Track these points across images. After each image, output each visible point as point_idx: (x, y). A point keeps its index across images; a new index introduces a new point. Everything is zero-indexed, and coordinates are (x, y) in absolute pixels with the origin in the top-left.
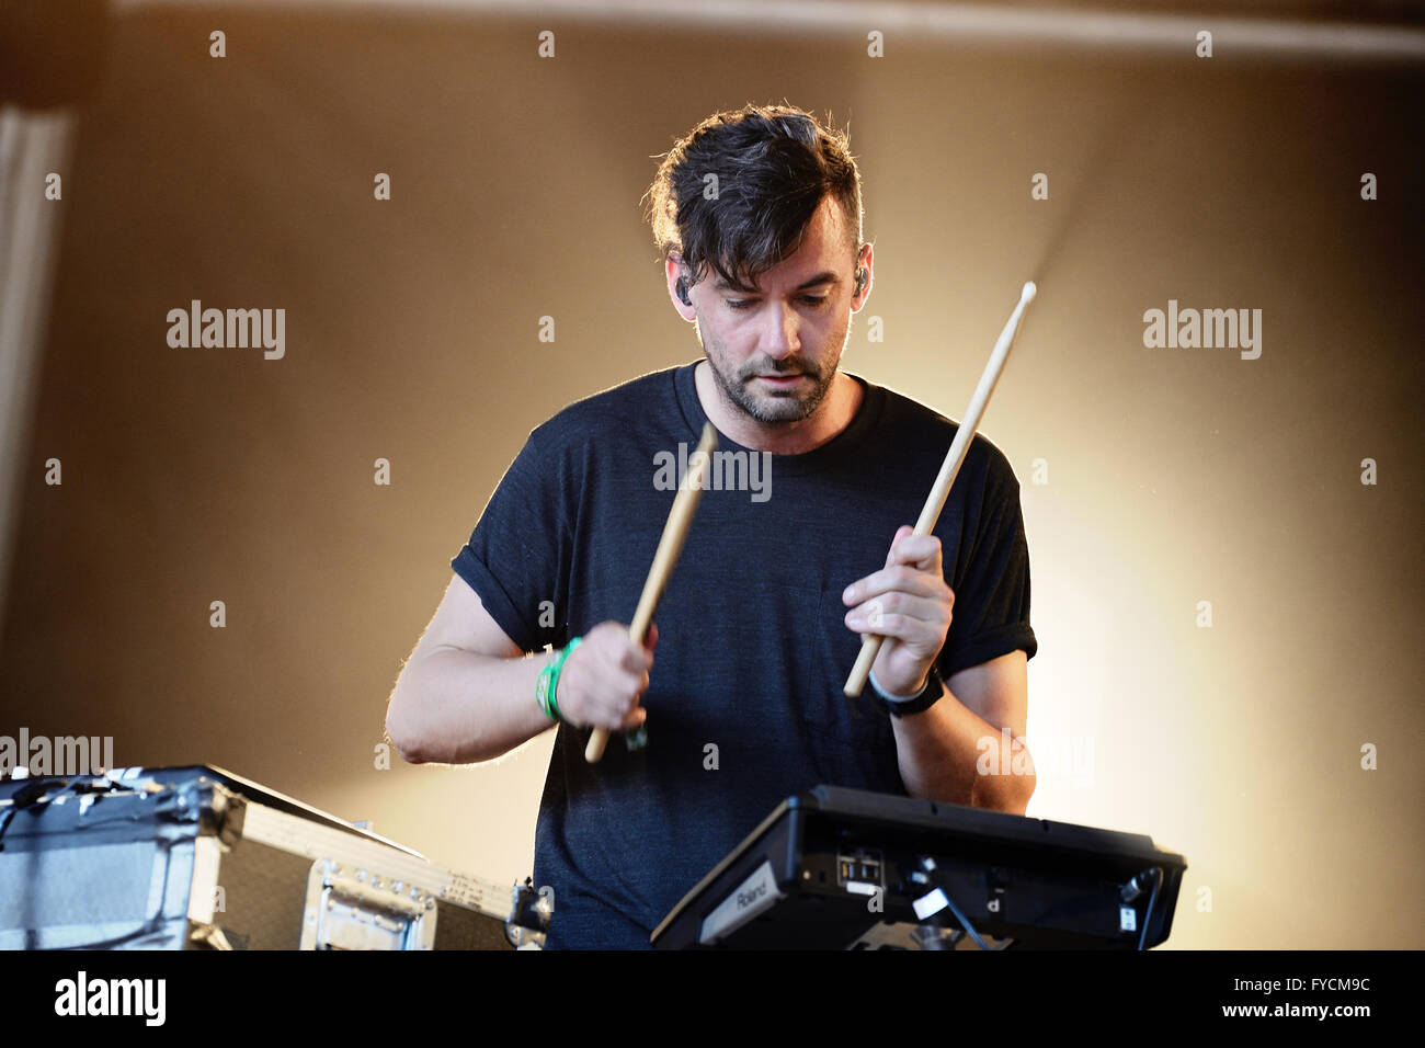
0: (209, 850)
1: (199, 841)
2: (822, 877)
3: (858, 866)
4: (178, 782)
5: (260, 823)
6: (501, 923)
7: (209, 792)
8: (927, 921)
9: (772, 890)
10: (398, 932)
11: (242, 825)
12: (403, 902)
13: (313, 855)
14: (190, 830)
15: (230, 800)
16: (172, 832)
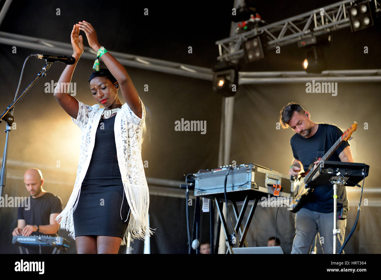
0: (253, 173)
1: (252, 172)
2: (325, 172)
3: (329, 170)
4: (249, 165)
5: (259, 170)
6: (289, 180)
7: (253, 166)
8: (338, 176)
9: (319, 174)
10: (277, 182)
11: (257, 170)
12: (277, 178)
13: (266, 173)
14: (251, 171)
15: (255, 167)
16: (249, 171)
